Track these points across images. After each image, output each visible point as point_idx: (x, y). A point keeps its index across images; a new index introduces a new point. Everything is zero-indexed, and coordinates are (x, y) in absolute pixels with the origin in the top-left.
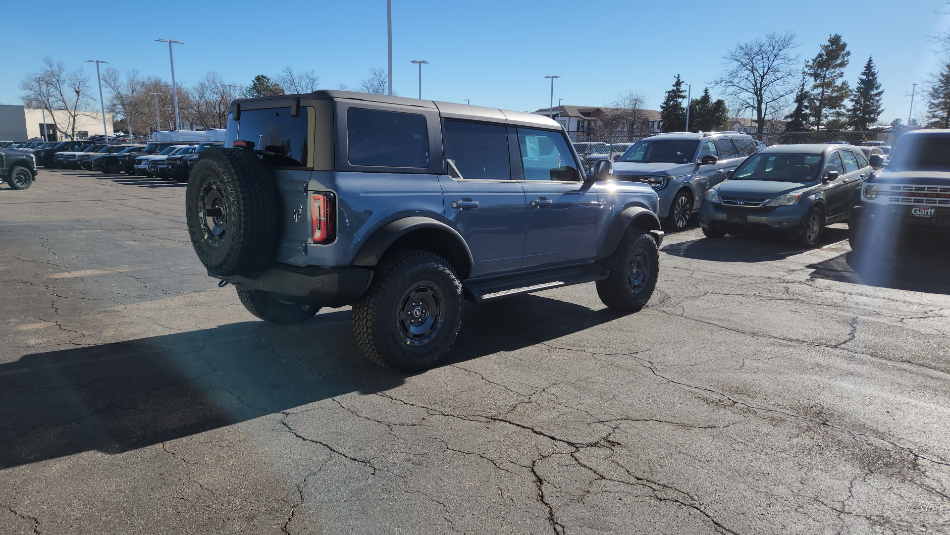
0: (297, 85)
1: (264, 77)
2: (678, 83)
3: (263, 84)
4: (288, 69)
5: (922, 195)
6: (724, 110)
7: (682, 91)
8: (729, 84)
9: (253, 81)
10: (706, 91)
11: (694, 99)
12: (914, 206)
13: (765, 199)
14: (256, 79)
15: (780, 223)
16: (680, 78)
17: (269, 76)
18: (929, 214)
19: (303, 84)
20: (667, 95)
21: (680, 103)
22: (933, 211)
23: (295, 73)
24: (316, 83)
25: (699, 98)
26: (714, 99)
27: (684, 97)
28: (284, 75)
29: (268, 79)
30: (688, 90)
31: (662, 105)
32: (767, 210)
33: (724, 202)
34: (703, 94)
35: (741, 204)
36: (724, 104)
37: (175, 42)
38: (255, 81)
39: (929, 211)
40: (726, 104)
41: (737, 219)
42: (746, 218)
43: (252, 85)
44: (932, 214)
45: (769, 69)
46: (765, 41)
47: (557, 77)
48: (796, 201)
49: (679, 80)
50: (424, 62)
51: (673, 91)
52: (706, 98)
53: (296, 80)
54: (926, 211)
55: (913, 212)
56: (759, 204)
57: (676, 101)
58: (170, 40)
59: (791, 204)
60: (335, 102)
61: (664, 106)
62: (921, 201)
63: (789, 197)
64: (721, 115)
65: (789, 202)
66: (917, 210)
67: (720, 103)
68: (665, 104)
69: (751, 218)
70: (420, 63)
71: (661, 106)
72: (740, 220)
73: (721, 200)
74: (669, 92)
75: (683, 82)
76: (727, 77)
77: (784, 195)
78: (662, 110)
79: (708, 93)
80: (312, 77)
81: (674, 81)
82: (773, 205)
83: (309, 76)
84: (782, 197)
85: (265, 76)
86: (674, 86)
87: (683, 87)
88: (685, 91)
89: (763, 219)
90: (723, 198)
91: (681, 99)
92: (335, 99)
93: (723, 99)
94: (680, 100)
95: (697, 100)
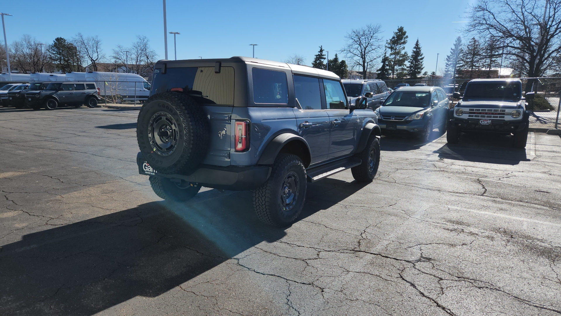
0: (86, 44)
1: (62, 39)
2: (321, 51)
3: (61, 43)
4: (79, 34)
5: (485, 113)
6: (345, 66)
7: (323, 55)
8: (348, 52)
9: (54, 41)
10: (336, 55)
11: (329, 59)
12: (481, 119)
13: (405, 117)
14: (56, 40)
15: (413, 129)
16: (322, 48)
17: (65, 38)
18: (488, 123)
19: (91, 44)
20: (315, 57)
21: (323, 61)
22: (490, 121)
23: (84, 37)
24: (99, 43)
25: (332, 59)
26: (340, 60)
27: (324, 59)
28: (77, 38)
29: (65, 40)
30: (327, 55)
31: (313, 62)
32: (407, 123)
33: (384, 118)
34: (335, 57)
35: (393, 120)
36: (346, 63)
37: (6, 15)
38: (55, 41)
39: (488, 121)
40: (347, 63)
41: (391, 128)
42: (396, 127)
43: (54, 44)
44: (490, 123)
45: (368, 44)
46: (366, 28)
47: (256, 45)
48: (421, 117)
49: (321, 49)
50: (178, 33)
51: (319, 55)
52: (336, 59)
53: (85, 42)
54: (487, 122)
55: (480, 123)
56: (403, 119)
57: (320, 60)
58: (2, 13)
59: (418, 119)
60: (246, 64)
61: (314, 63)
62: (484, 117)
63: (417, 115)
64: (344, 69)
65: (417, 118)
66: (482, 121)
67: (343, 62)
68: (314, 62)
69: (399, 127)
70: (175, 34)
71: (312, 63)
72: (393, 128)
73: (382, 117)
74: (317, 56)
75: (324, 50)
76: (347, 48)
77: (414, 114)
78: (313, 65)
79: (337, 56)
80: (96, 40)
81: (319, 50)
82: (410, 119)
83: (95, 39)
84: (414, 115)
85: (62, 38)
86: (319, 52)
87: (324, 53)
88: (325, 55)
89: (405, 127)
90: (383, 116)
91: (323, 59)
92: (246, 63)
93: (345, 60)
94: (322, 60)
95: (331, 60)
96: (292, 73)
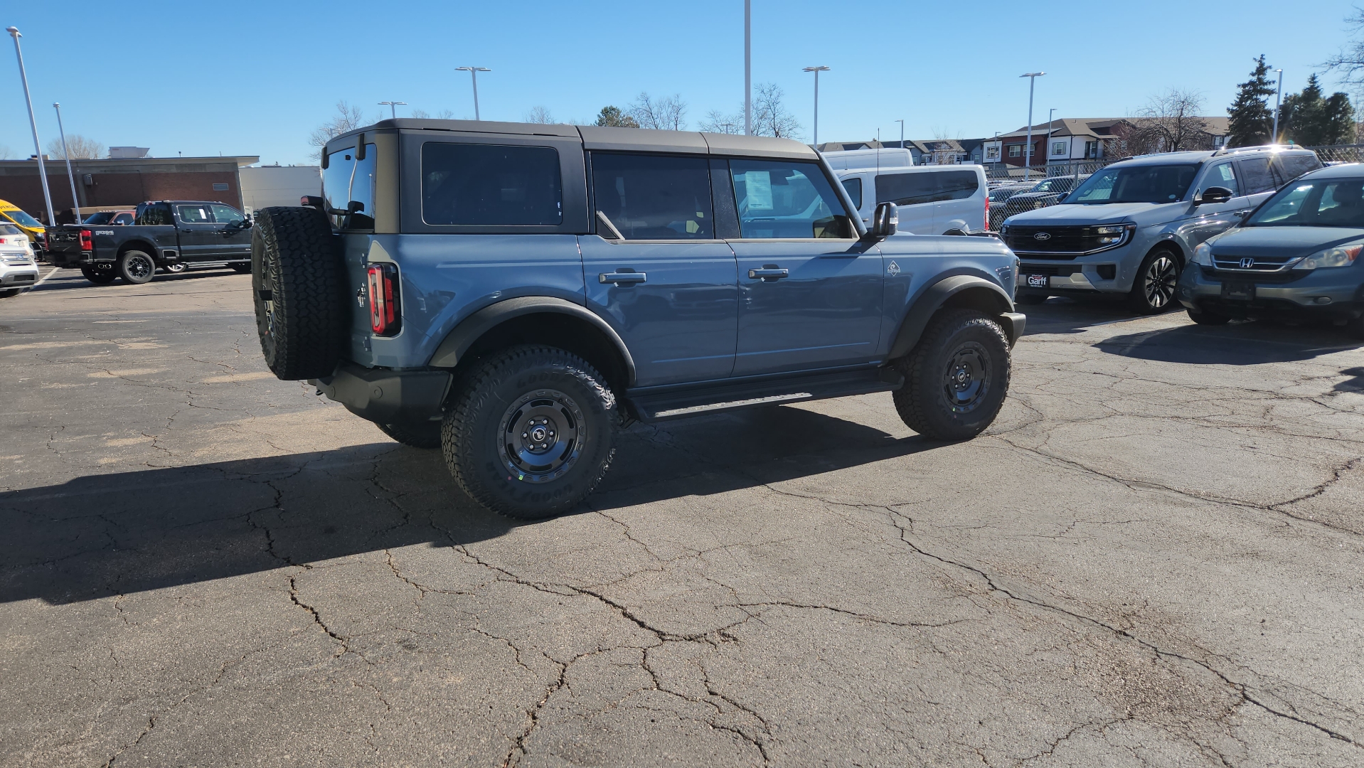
0: (655, 116)
1: (613, 109)
2: (1261, 70)
3: (611, 118)
4: (643, 95)
6: (1347, 110)
7: (1266, 84)
8: (1355, 65)
9: (599, 116)
10: (1313, 79)
11: (1291, 93)
13: (1289, 258)
14: (602, 112)
15: (1316, 298)
16: (1263, 61)
17: (620, 107)
19: (664, 114)
20: (1240, 90)
21: (1264, 102)
23: (653, 101)
24: (681, 111)
25: (1300, 93)
26: (1327, 93)
27: (1270, 92)
28: (639, 104)
29: (619, 112)
30: (1277, 81)
31: (1231, 107)
32: (1293, 277)
33: (1218, 265)
34: (1307, 85)
35: (1247, 267)
36: (1347, 99)
37: (479, 70)
38: (601, 115)
40: (1352, 99)
41: (1238, 293)
42: (1254, 290)
43: (598, 121)
47: (1040, 75)
48: (1350, 259)
49: (1262, 65)
50: (823, 68)
51: (1251, 83)
52: (1312, 93)
53: (654, 111)
56: (1280, 266)
57: (1256, 99)
58: (472, 68)
59: (1340, 264)
60: (403, 135)
61: (1235, 108)
63: (1336, 253)
64: (1341, 118)
65: (1337, 261)
67: (1339, 99)
68: (1236, 105)
69: (1265, 291)
70: (816, 70)
71: (1228, 109)
72: (1245, 294)
73: (1214, 261)
74: (1244, 86)
75: (1270, 67)
76: (1353, 52)
77: (1328, 250)
78: (1230, 116)
79: (1315, 82)
80: (677, 104)
81: (1254, 67)
82: (1306, 267)
83: (673, 103)
84: (1325, 253)
85: (615, 107)
86: (1253, 74)
87: (1269, 76)
88: (1274, 82)
89: (1286, 292)
90: (1217, 257)
91: (1267, 95)
92: (402, 131)
93: (1344, 91)
94: (1262, 98)
95: (1296, 96)
96: (585, 151)
